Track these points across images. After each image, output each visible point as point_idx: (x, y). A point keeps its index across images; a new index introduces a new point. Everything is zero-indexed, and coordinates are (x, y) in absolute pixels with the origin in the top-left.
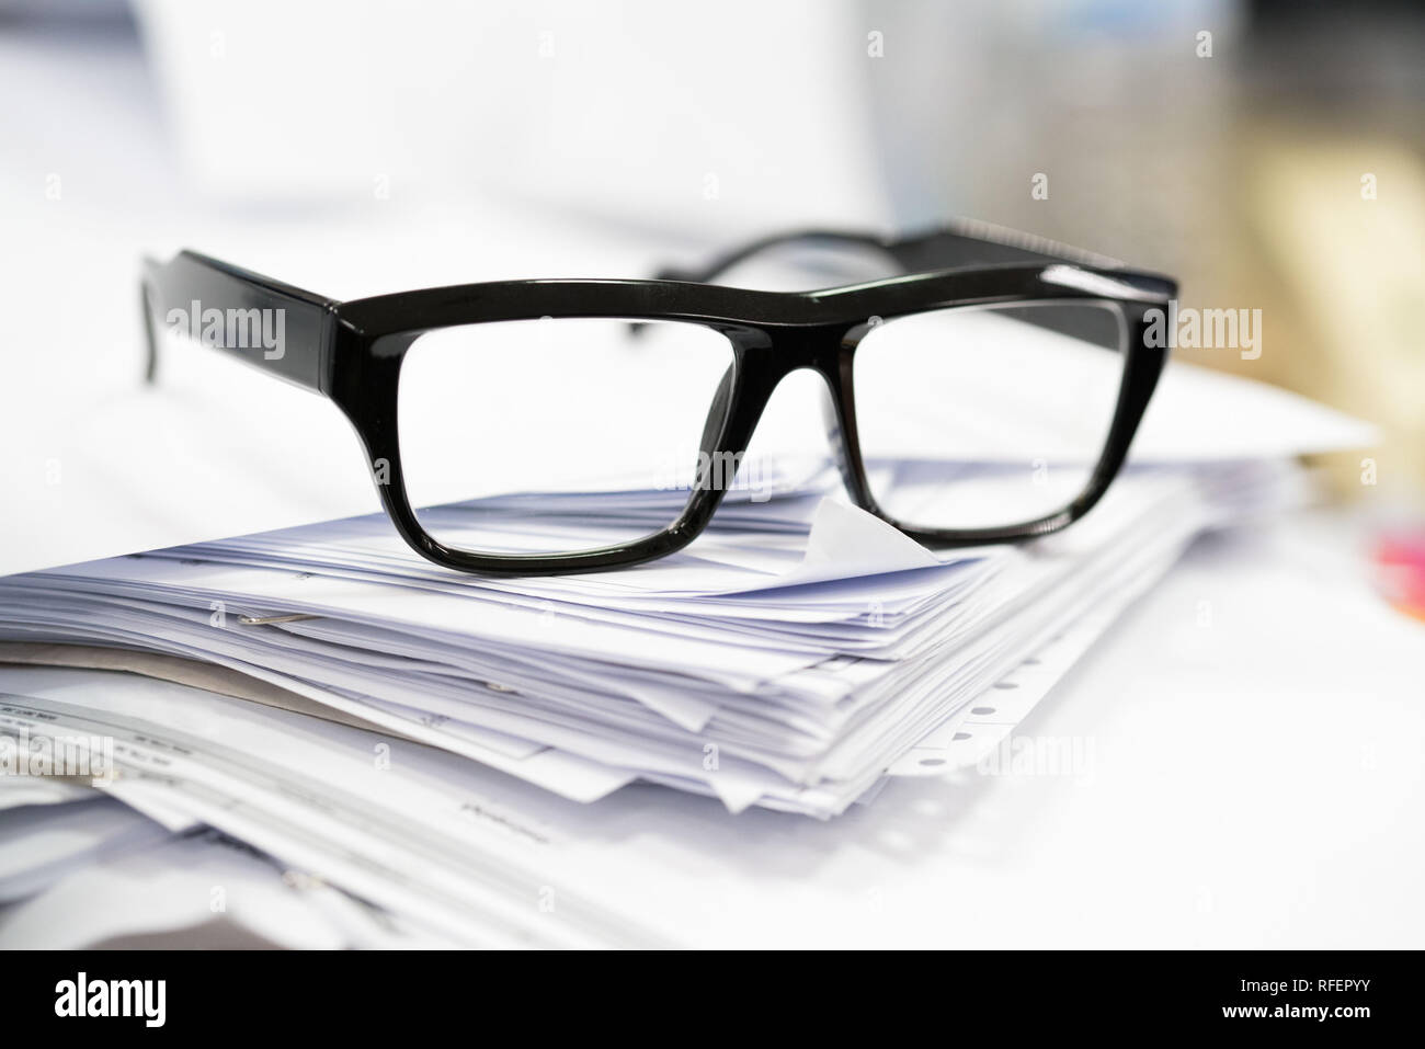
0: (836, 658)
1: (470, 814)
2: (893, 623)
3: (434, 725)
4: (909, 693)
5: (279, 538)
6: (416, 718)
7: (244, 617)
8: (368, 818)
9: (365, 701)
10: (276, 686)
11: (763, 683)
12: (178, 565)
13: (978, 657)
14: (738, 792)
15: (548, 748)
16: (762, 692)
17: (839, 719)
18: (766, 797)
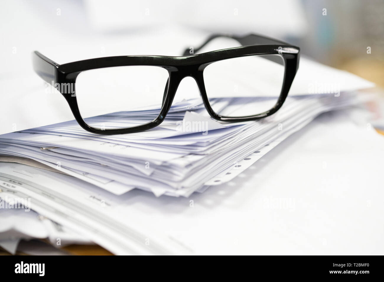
0: (190, 154)
1: (91, 199)
2: (205, 145)
3: (86, 175)
4: (213, 163)
5: (54, 126)
6: (82, 173)
7: (42, 148)
8: (64, 200)
9: (70, 169)
10: (48, 166)
11: (165, 162)
12: (29, 134)
13: (238, 151)
14: (158, 191)
15: (113, 181)
16: (165, 164)
17: (187, 171)
18: (167, 192)
